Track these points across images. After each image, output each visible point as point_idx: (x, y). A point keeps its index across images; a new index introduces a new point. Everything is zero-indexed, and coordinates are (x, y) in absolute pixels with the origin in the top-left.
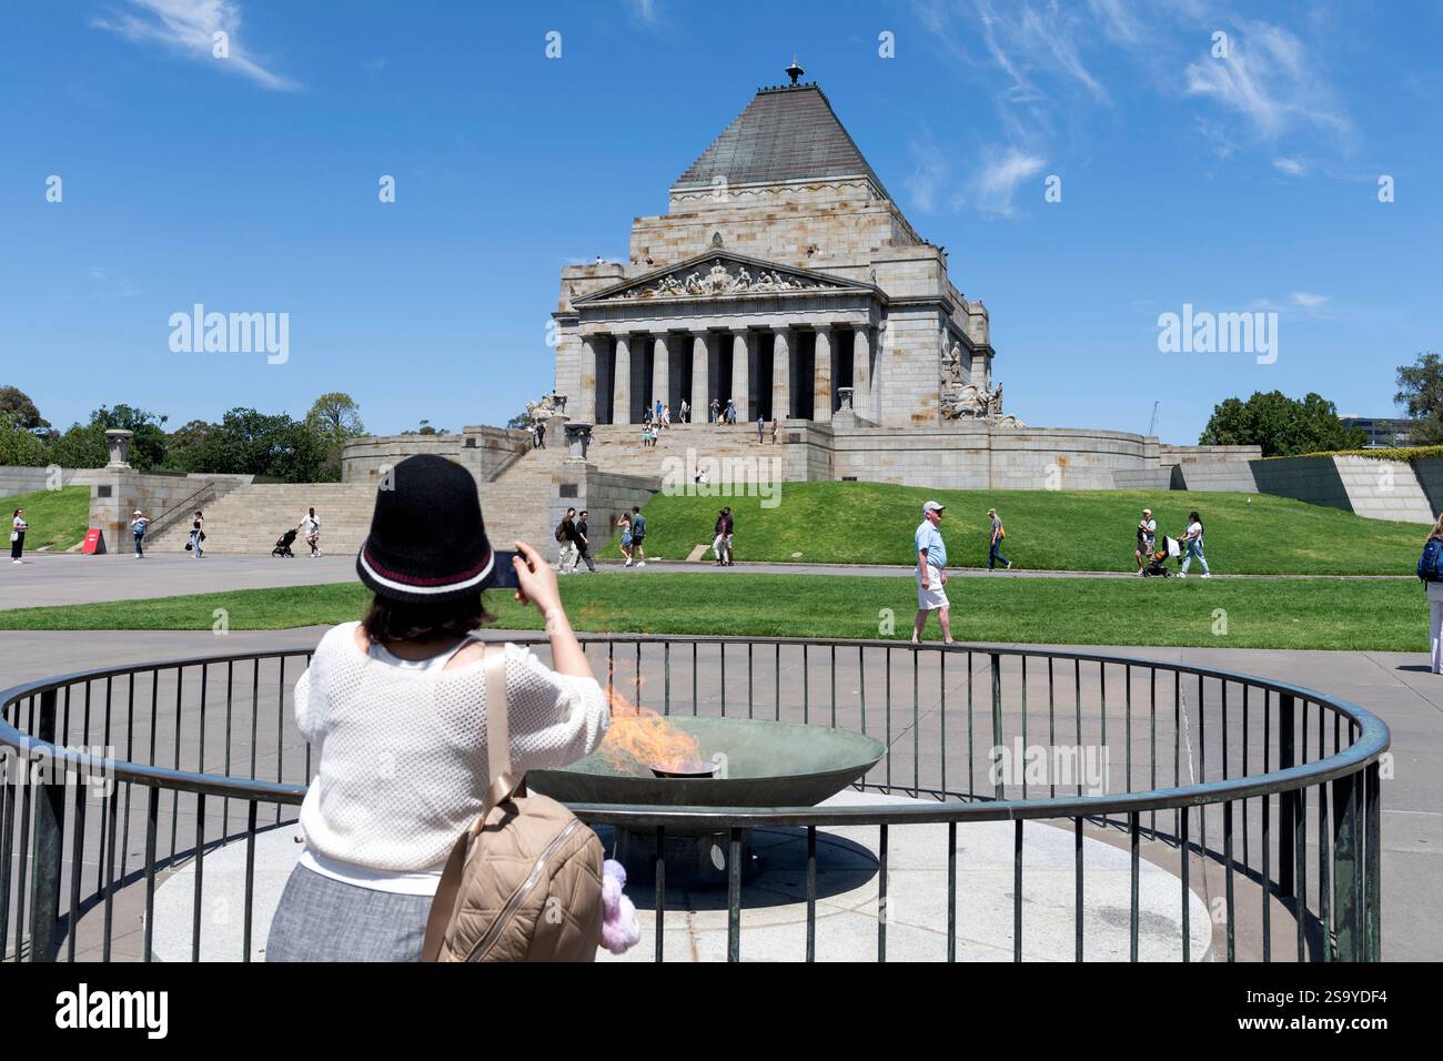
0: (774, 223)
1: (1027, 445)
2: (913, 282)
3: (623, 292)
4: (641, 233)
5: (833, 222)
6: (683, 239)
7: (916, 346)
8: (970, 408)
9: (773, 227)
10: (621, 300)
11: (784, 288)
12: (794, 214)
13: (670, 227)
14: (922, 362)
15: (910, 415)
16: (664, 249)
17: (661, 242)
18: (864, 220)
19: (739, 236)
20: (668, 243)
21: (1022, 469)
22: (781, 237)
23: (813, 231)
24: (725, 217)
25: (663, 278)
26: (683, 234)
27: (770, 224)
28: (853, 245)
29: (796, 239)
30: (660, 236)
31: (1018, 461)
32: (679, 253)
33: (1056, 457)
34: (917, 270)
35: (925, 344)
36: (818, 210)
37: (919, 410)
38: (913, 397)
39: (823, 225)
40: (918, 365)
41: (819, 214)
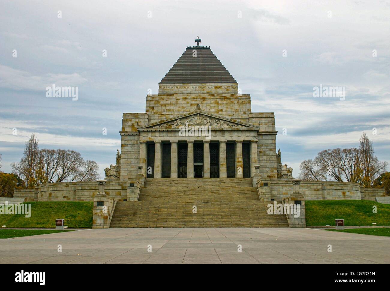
0: (206, 100)
1: (334, 188)
2: (266, 126)
3: (159, 125)
4: (150, 101)
5: (228, 101)
6: (168, 104)
7: (268, 150)
8: (286, 173)
9: (205, 102)
10: (158, 128)
11: (225, 126)
12: (212, 97)
13: (163, 99)
14: (270, 156)
15: (266, 176)
16: (160, 108)
17: (159, 105)
18: (240, 101)
19: (191, 104)
20: (162, 105)
21: (332, 196)
22: (208, 106)
23: (221, 104)
24: (185, 97)
25: (176, 120)
26: (168, 102)
27: (204, 100)
28: (237, 110)
29: (214, 107)
30: (158, 102)
31: (331, 193)
32: (167, 110)
33: (342, 192)
34: (268, 122)
35: (271, 149)
36: (222, 96)
37: (270, 173)
38: (267, 169)
39: (225, 102)
40: (269, 157)
41: (223, 98)
